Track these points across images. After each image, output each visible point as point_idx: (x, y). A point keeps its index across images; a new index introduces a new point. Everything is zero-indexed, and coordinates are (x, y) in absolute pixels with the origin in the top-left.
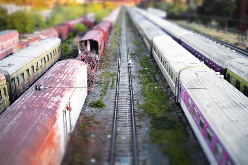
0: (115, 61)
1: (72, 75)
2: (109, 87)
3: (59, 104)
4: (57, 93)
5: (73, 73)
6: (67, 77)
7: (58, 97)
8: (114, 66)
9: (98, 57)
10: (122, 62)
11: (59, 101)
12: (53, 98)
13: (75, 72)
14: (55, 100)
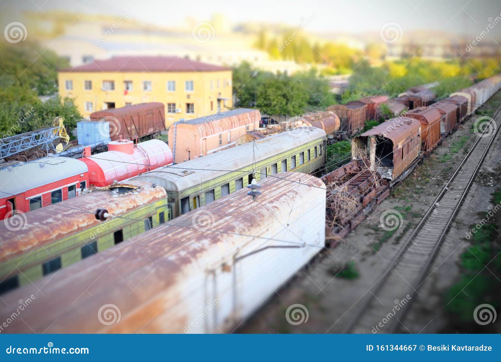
0: (437, 186)
1: (271, 202)
2: (392, 240)
3: (198, 255)
4: (208, 234)
5: (277, 199)
6: (256, 206)
7: (206, 242)
8: (428, 197)
9: (391, 174)
10: (452, 189)
11: (202, 250)
12: (193, 241)
13: (282, 199)
14: (196, 245)
